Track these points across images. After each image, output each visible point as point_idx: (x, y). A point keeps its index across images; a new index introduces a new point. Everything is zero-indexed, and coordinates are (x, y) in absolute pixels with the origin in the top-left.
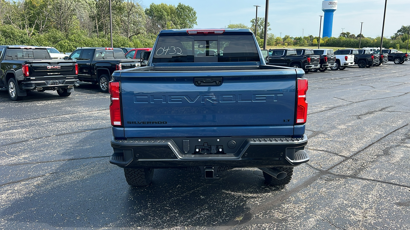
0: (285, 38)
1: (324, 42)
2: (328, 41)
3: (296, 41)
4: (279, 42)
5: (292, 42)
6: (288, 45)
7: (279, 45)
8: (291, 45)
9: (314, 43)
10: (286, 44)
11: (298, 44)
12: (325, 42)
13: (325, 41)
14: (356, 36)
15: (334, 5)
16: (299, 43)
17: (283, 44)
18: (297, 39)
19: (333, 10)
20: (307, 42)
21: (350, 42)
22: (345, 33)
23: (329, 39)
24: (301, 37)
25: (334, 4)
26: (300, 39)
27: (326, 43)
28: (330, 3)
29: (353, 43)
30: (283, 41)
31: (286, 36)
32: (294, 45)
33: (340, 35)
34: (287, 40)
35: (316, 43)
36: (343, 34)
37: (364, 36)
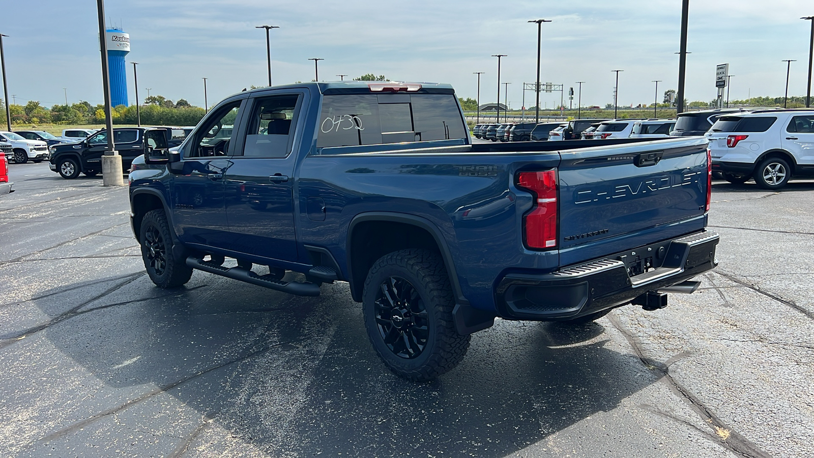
0: (29, 107)
1: (119, 116)
2: (128, 113)
3: (56, 113)
4: (15, 115)
5: (49, 115)
6: (41, 121)
7: (18, 121)
8: (47, 123)
9: (98, 117)
10: (35, 119)
11: (64, 119)
12: (123, 115)
13: (121, 113)
14: (175, 104)
15: (124, 42)
16: (64, 117)
17: (30, 121)
18: (59, 109)
19: (124, 53)
20: (83, 116)
21: (172, 114)
22: (156, 99)
23: (129, 110)
24: (67, 105)
25: (124, 39)
26: (65, 109)
27: (124, 117)
28: (114, 38)
29: (177, 116)
30: (27, 114)
31: (30, 103)
32: (52, 122)
33: (146, 101)
34: (35, 111)
35: (102, 117)
36: (153, 100)
37: (189, 103)
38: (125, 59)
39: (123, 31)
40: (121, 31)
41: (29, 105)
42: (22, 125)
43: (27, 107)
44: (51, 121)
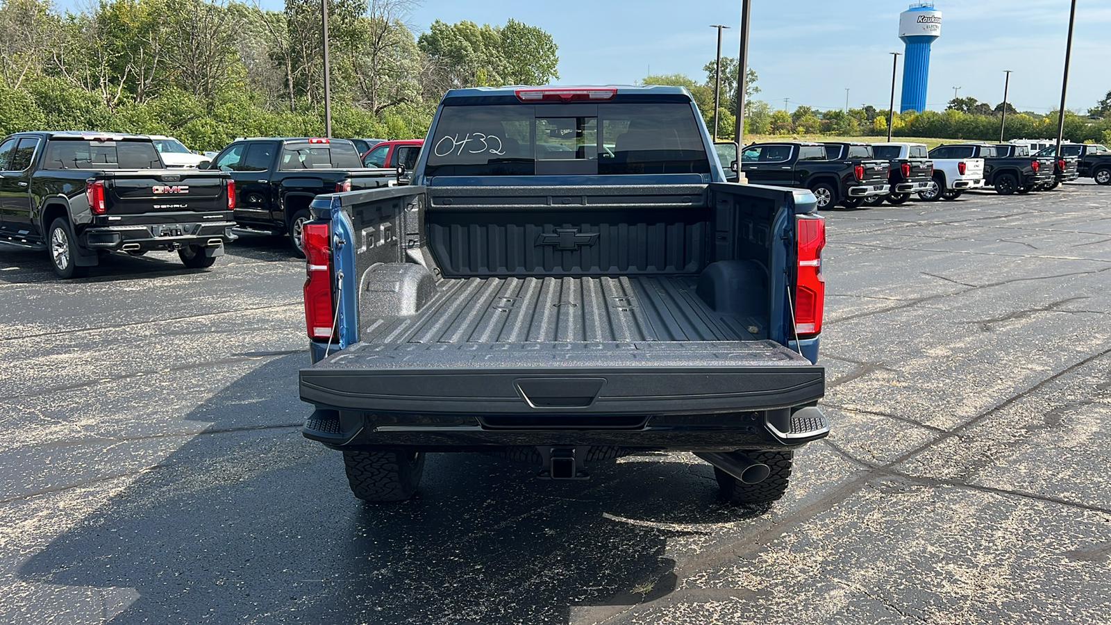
0: (798, 113)
1: (904, 125)
2: (916, 122)
3: (827, 121)
4: (780, 124)
5: (818, 123)
6: (807, 132)
7: (782, 131)
8: (813, 133)
9: (877, 126)
10: (801, 129)
11: (834, 129)
12: (909, 124)
13: (906, 122)
14: (993, 108)
15: (933, 24)
16: (835, 126)
17: (794, 131)
18: (831, 115)
19: (931, 38)
20: (859, 125)
21: (977, 124)
22: (963, 101)
23: (917, 118)
24: (841, 111)
25: (933, 20)
26: (838, 116)
27: (908, 127)
28: (920, 19)
29: (984, 126)
30: (793, 122)
31: (800, 108)
32: (820, 132)
33: (949, 105)
34: (803, 119)
35: (882, 127)
36: (958, 103)
37: (1014, 107)
38: (931, 48)
39: (934, 8)
40: (932, 8)
41: (798, 111)
42: (786, 136)
43: (795, 114)
44: (818, 132)
